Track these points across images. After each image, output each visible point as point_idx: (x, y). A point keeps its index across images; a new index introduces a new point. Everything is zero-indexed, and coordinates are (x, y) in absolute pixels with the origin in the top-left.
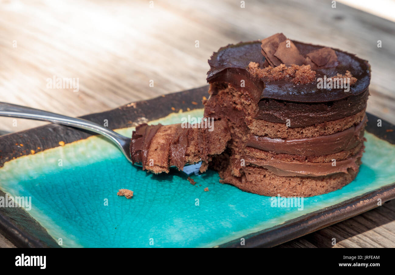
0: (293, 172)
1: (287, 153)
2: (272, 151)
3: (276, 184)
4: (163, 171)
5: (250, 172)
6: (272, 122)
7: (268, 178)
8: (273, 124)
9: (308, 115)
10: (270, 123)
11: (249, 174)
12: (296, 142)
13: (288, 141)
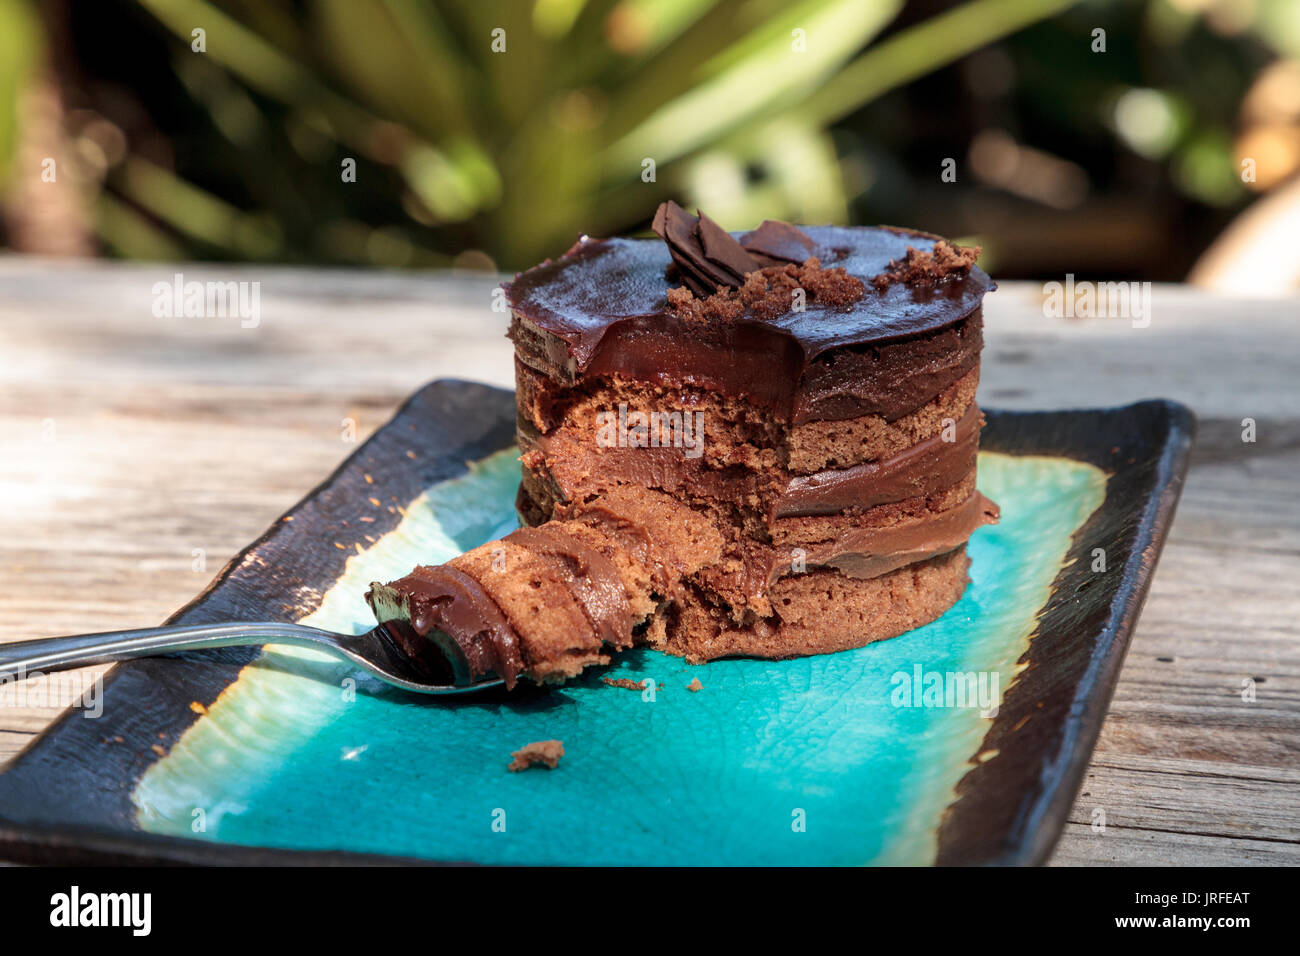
0: (906, 552)
1: (888, 500)
2: (851, 508)
3: (864, 606)
4: (587, 665)
5: (787, 596)
6: (844, 420)
7: (840, 596)
8: (848, 425)
9: (928, 370)
10: (840, 424)
11: (787, 602)
12: (906, 460)
13: (886, 465)
